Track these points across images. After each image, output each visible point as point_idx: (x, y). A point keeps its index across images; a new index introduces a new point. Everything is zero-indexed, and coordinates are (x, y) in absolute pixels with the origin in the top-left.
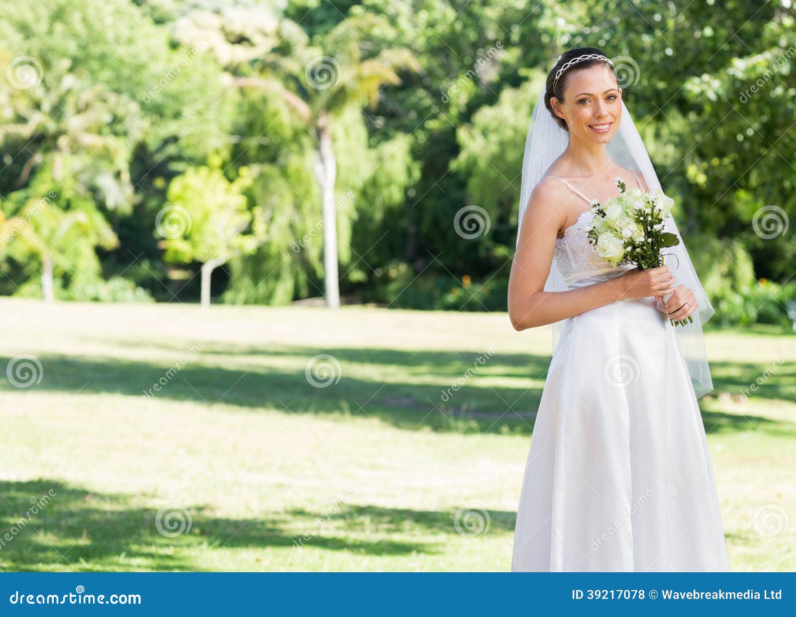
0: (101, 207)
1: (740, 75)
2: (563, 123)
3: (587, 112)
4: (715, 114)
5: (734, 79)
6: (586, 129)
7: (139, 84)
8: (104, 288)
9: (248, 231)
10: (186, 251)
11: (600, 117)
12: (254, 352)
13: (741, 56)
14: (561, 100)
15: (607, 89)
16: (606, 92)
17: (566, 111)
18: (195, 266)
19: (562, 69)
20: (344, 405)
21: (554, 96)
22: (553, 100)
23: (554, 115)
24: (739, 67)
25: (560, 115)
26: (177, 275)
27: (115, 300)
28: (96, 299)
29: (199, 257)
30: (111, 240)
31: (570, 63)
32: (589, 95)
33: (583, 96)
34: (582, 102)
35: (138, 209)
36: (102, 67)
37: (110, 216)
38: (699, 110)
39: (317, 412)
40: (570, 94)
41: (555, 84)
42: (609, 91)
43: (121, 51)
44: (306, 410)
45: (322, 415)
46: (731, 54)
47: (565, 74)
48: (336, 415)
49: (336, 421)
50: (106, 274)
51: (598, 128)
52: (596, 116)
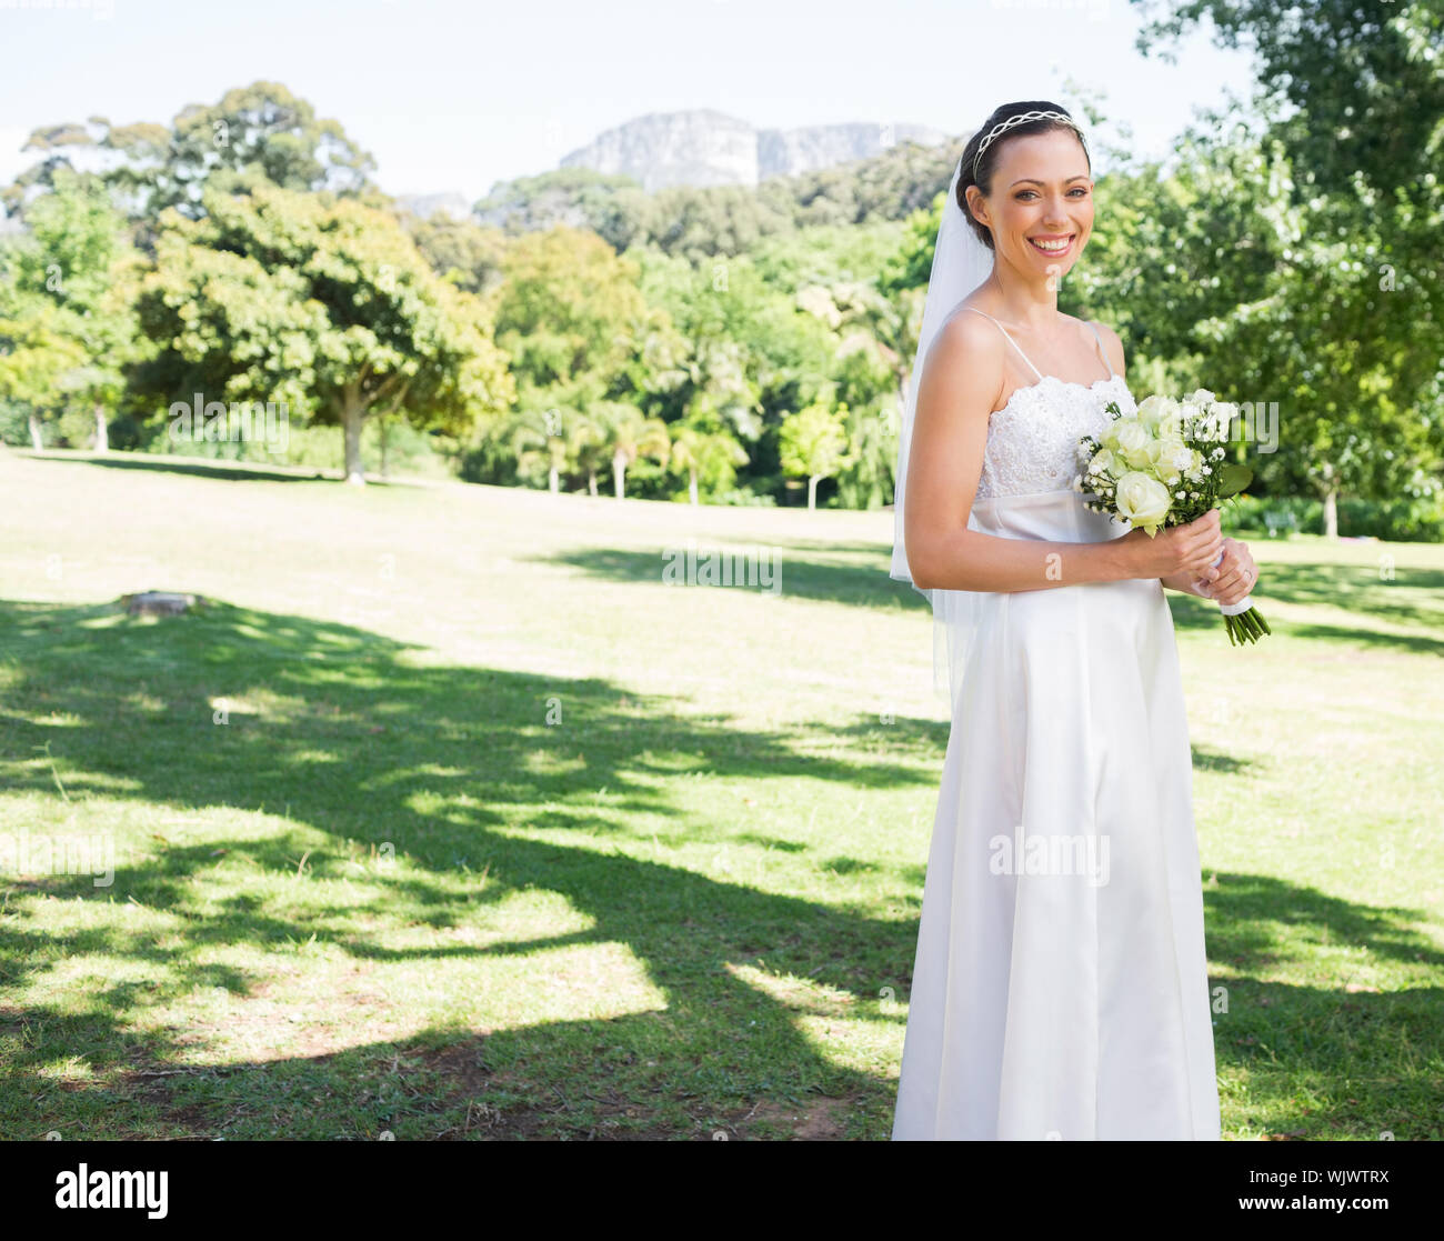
0: (736, 434)
1: (1244, 319)
2: (985, 235)
3: (1031, 213)
4: (1222, 355)
5: (1238, 323)
6: (1025, 245)
7: (767, 341)
8: (737, 495)
9: (845, 453)
10: (797, 467)
11: (1054, 226)
12: (837, 549)
13: (1246, 302)
14: (986, 191)
15: (1069, 177)
16: (1069, 182)
17: (993, 211)
18: (805, 478)
19: (992, 135)
20: (896, 599)
21: (973, 183)
22: (971, 190)
23: (972, 221)
24: (1244, 312)
25: (981, 219)
26: (793, 485)
27: (746, 504)
28: (732, 504)
29: (809, 472)
30: (743, 458)
31: (1007, 124)
32: (1037, 183)
33: (1027, 185)
34: (1023, 196)
35: (765, 437)
36: (742, 328)
37: (743, 441)
38: (1206, 351)
39: (873, 605)
40: (1002, 183)
41: (977, 160)
42: (1075, 179)
43: (756, 317)
44: (865, 602)
45: (878, 608)
46: (1237, 301)
47: (996, 143)
48: (889, 608)
49: (889, 613)
50: (738, 485)
51: (1048, 245)
52: (1047, 221)
